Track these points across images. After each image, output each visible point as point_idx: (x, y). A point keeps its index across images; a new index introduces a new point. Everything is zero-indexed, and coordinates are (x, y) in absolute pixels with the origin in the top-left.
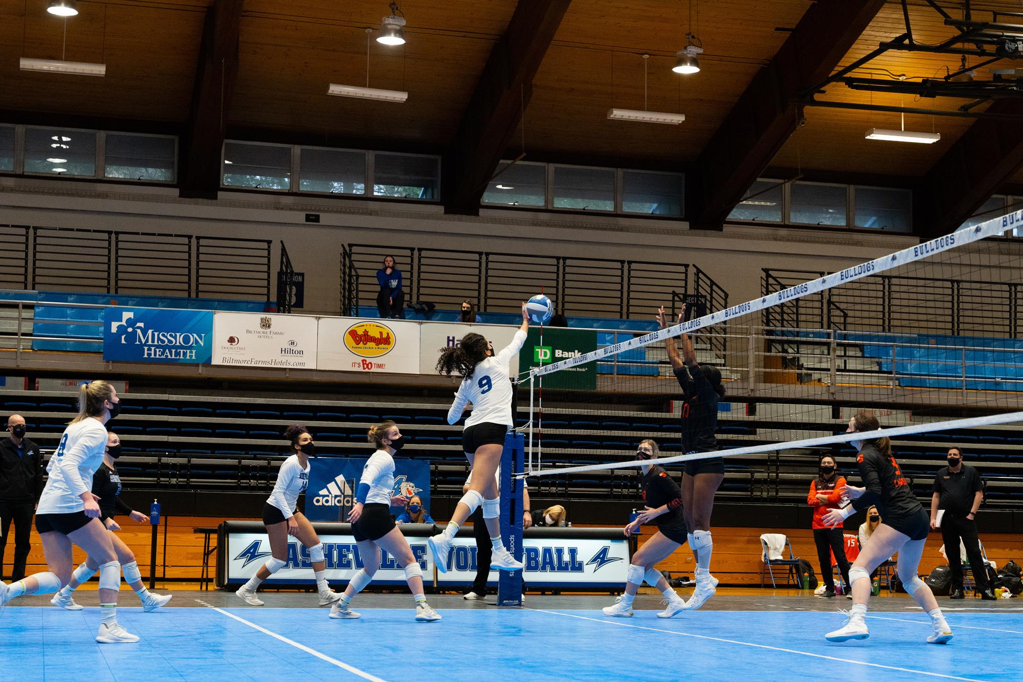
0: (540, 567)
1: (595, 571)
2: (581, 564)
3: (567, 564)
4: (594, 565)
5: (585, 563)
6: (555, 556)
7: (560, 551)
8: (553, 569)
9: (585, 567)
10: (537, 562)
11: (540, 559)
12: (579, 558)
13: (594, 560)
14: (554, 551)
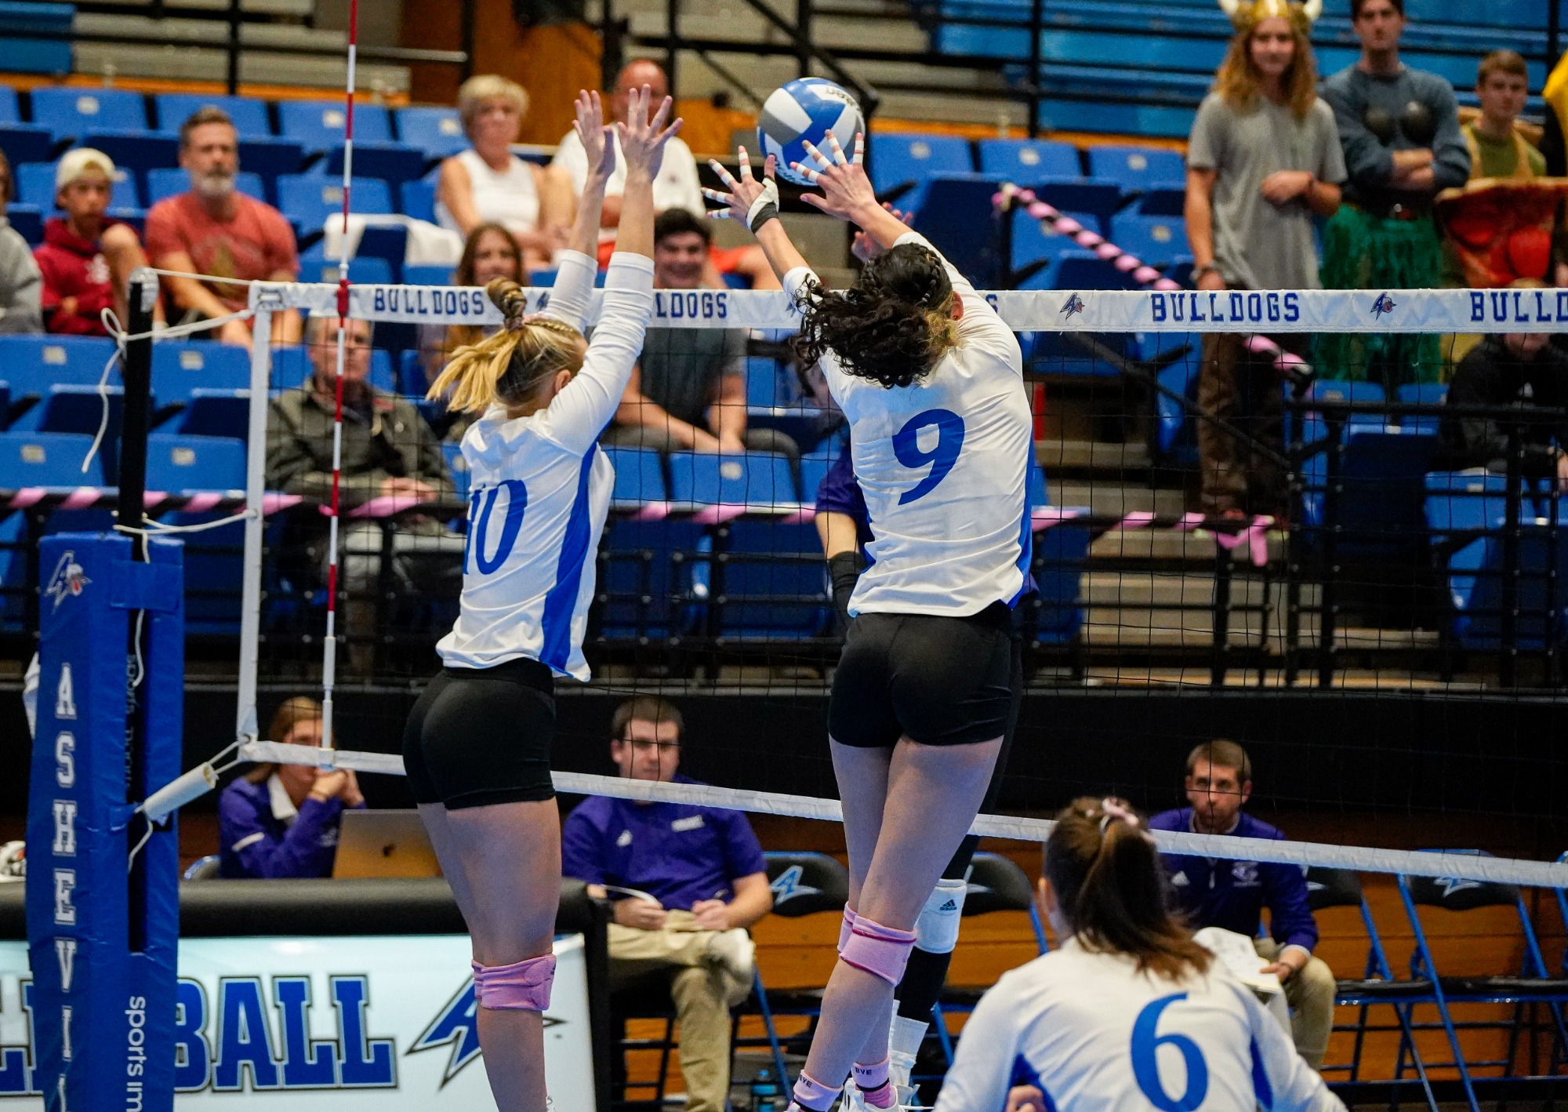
0: (211, 1069)
1: (446, 1080)
2: (384, 1052)
3: (324, 1053)
4: (442, 1055)
5: (402, 1046)
6: (274, 1020)
7: (293, 993)
8: (265, 1077)
9: (406, 1067)
10: (197, 1049)
11: (211, 1032)
12: (377, 1023)
13: (440, 1031)
14: (268, 995)
